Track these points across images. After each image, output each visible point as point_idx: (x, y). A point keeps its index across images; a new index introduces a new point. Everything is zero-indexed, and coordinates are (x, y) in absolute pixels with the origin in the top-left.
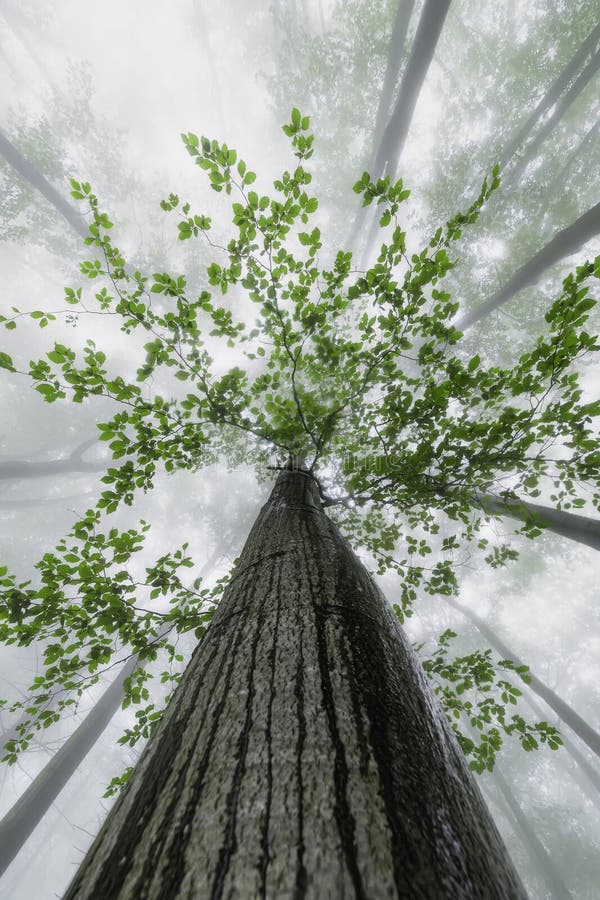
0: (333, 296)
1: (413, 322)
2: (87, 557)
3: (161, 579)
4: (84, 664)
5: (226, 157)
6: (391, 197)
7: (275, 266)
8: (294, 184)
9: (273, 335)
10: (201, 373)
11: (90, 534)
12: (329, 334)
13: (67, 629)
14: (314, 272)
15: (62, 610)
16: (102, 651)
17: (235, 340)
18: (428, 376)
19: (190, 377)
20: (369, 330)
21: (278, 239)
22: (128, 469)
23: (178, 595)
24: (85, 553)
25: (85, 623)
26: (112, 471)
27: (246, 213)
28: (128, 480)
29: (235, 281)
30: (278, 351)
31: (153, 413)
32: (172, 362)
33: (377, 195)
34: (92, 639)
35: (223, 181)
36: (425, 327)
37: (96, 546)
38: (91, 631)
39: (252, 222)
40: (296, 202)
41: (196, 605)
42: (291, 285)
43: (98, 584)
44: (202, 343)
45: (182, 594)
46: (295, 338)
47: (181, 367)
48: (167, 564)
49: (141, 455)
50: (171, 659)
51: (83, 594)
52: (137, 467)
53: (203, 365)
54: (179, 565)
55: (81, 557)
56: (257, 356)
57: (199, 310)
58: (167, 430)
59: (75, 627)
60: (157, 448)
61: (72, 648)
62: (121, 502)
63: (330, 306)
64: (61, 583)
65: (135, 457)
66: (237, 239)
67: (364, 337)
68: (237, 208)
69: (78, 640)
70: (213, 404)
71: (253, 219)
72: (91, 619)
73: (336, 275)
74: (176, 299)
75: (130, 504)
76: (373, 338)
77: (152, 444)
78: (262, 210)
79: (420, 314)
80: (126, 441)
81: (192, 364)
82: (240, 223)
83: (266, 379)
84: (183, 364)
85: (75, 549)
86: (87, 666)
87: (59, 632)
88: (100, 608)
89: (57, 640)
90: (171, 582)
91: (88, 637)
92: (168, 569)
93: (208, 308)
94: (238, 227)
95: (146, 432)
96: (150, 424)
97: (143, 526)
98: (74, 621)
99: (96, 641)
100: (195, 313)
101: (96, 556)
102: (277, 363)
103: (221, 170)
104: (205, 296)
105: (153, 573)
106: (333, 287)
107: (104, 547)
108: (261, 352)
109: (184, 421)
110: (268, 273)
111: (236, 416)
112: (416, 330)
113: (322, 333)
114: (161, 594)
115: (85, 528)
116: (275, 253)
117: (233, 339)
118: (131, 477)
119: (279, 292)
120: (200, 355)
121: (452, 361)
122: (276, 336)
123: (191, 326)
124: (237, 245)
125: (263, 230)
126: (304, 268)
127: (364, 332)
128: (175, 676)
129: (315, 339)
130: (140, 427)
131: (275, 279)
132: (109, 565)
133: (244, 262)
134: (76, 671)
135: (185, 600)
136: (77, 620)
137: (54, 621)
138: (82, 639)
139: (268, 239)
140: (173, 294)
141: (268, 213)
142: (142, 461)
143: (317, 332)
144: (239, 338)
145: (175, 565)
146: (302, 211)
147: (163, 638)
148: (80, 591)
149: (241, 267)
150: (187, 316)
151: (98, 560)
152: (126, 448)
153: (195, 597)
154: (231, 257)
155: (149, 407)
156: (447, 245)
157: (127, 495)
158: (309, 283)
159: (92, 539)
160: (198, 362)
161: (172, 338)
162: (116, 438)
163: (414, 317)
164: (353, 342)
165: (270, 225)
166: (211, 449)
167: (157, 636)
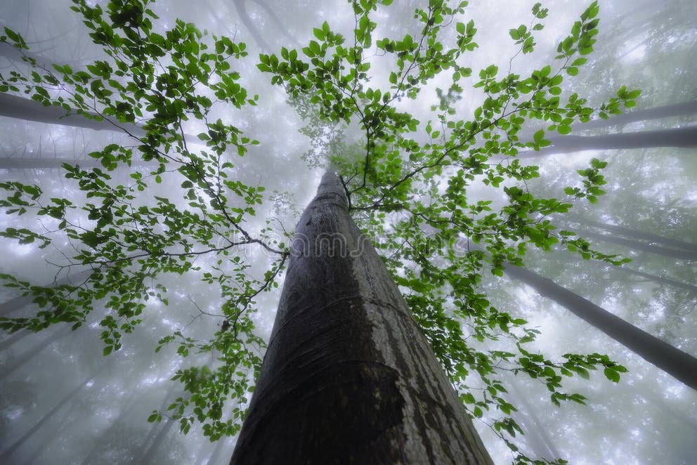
0: (501, 174)
1: (496, 237)
2: (202, 60)
3: (217, 136)
4: (108, 102)
5: (586, 45)
6: (590, 189)
7: (507, 118)
8: (578, 110)
9: (453, 139)
10: (401, 92)
11: (225, 55)
12: (468, 181)
13: (129, 72)
14: (514, 152)
15: (145, 59)
16: (128, 113)
17: (439, 111)
18: (460, 263)
19: (394, 85)
20: (480, 209)
21: (529, 112)
22: (301, 67)
23: (211, 156)
24: (206, 57)
25: (143, 85)
26: (294, 54)
27: (544, 79)
28: (292, 72)
29: (487, 91)
30: (441, 148)
31: (354, 66)
32: (401, 65)
33: (590, 178)
34: (133, 98)
35: (566, 50)
36: (495, 247)
37: (217, 65)
38: (140, 94)
39: (537, 87)
40: (563, 117)
41: (209, 173)
42: (496, 137)
43: (184, 81)
44: (425, 83)
45: (214, 158)
46: (455, 157)
47: (400, 74)
48: (233, 135)
49: (315, 72)
50: (155, 173)
51: (168, 72)
52: (305, 74)
53: (406, 92)
54: (237, 145)
55: (200, 55)
56: (431, 133)
57: (452, 70)
58: (343, 84)
59: (135, 78)
60: (326, 82)
61: (115, 84)
62: (272, 75)
63: (492, 176)
64: (174, 51)
65: (312, 68)
66: (521, 80)
67: (473, 208)
68: (547, 70)
69: (126, 85)
70: (377, 113)
71: (541, 87)
72: (150, 89)
73: (518, 171)
74: (456, 47)
75: (273, 83)
76: (474, 213)
77: (328, 77)
78: (550, 91)
79: (504, 240)
80: (323, 54)
81: (406, 82)
82: (535, 77)
83: (415, 147)
84: (403, 75)
85: (204, 47)
86: (108, 106)
87: (123, 66)
88: (164, 93)
89: (115, 68)
90: (220, 145)
91: (133, 94)
92: (229, 137)
93: (456, 77)
94: (530, 77)
95: (335, 67)
96: (343, 68)
97: (253, 99)
98: (140, 74)
99: (134, 103)
100: (448, 68)
101: (207, 69)
102: (431, 151)
103: (575, 45)
104: (467, 72)
105: (219, 126)
106: (508, 172)
107: (218, 72)
108: (436, 135)
109: (355, 95)
110: (500, 115)
111: (374, 135)
112: (490, 242)
113: (467, 176)
114: (206, 141)
115: (227, 48)
116: (517, 115)
117: (438, 109)
118: (296, 73)
119: (487, 130)
120: (415, 86)
121: (479, 276)
122: (452, 141)
123: (436, 68)
124: (515, 81)
125: (534, 98)
126: (514, 143)
127: (476, 206)
128: (142, 184)
129: (460, 173)
130: (337, 60)
131: (496, 123)
132: (206, 84)
133: (503, 92)
134: (97, 99)
135: (210, 162)
136: (143, 77)
137: (131, 57)
138: (128, 88)
139: (527, 105)
140: (460, 43)
141: (549, 96)
142: (311, 75)
143: (467, 172)
144: (442, 113)
145: (234, 141)
146: (557, 124)
147: (168, 159)
148: (171, 68)
149: (499, 92)
150: (444, 62)
151: (206, 73)
152: (316, 56)
153: (216, 169)
154: (505, 80)
155: (357, 61)
156: (563, 242)
157: (279, 77)
158: (504, 151)
159: (221, 58)
160: (408, 86)
161: (421, 56)
162: (321, 43)
163: (501, 237)
164: (467, 201)
165: (539, 102)
166: (311, 109)
167: (167, 152)
